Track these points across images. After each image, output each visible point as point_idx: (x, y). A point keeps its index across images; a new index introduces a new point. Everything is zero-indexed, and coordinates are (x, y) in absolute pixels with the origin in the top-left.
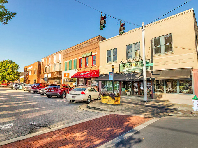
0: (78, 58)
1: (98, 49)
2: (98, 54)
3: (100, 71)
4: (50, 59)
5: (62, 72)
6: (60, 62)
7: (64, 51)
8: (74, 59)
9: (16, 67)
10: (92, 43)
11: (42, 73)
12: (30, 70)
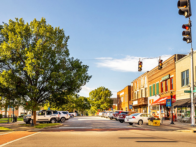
0: (160, 82)
1: (174, 70)
2: (175, 76)
3: (176, 96)
4: (138, 82)
5: (147, 98)
6: (146, 86)
7: (149, 73)
8: (156, 83)
9: (109, 94)
10: (170, 64)
11: (132, 100)
12: (122, 96)
